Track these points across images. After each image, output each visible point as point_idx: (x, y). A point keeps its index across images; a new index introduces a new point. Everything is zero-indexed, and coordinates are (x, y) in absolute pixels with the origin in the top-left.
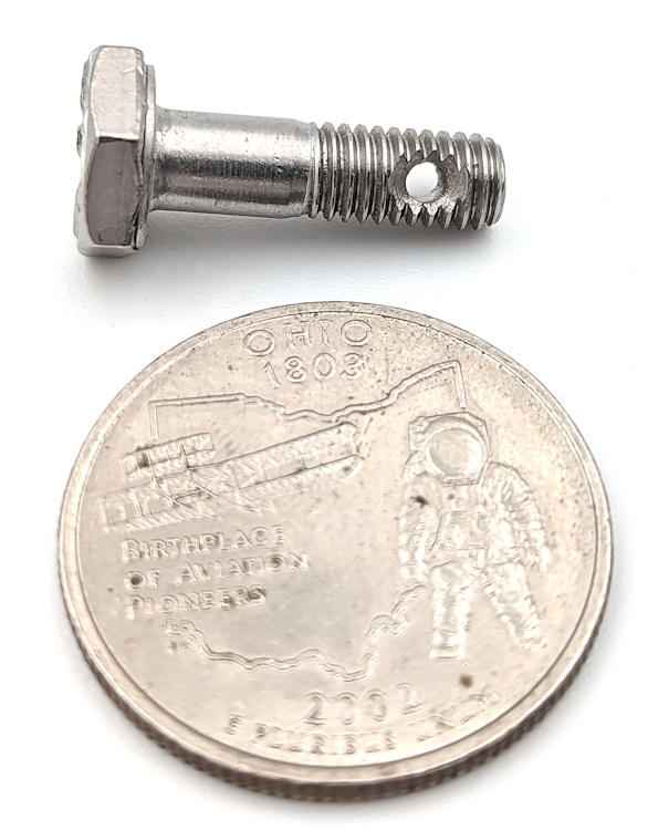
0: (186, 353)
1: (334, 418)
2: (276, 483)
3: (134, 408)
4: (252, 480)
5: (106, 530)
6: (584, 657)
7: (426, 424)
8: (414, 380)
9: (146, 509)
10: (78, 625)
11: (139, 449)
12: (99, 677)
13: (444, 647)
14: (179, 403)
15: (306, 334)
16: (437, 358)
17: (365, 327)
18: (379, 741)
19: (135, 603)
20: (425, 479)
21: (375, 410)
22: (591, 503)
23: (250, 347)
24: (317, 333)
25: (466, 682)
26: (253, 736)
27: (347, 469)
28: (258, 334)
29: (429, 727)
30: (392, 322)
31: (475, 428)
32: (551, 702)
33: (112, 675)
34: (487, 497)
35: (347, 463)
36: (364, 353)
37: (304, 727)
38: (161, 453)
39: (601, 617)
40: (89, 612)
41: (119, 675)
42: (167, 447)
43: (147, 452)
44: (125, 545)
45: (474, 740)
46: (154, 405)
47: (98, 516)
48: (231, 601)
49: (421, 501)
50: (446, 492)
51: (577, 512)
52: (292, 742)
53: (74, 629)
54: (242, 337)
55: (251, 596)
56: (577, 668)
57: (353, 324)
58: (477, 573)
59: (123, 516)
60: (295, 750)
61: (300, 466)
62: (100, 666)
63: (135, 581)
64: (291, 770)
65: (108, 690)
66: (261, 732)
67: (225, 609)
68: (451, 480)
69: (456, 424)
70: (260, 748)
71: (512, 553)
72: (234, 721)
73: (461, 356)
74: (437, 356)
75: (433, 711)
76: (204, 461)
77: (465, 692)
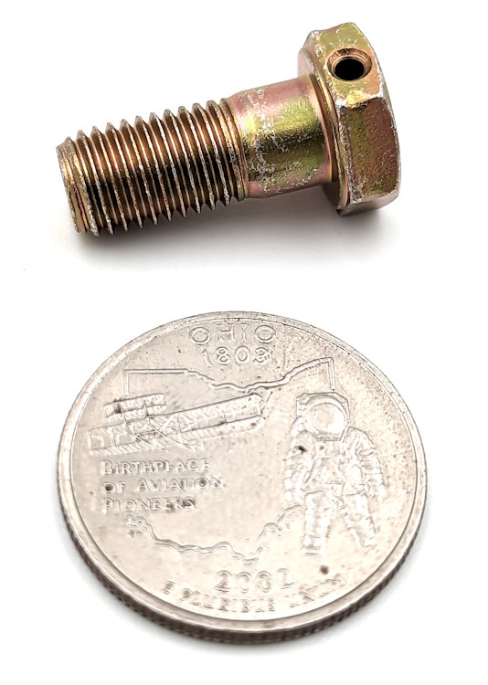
0: (151, 339)
1: (247, 390)
2: (205, 430)
3: (114, 372)
4: (190, 427)
5: (91, 453)
6: (403, 560)
7: (308, 399)
8: (301, 369)
9: (118, 441)
10: (69, 514)
11: (115, 401)
12: (81, 550)
13: (311, 546)
14: (144, 372)
15: (231, 332)
16: (318, 355)
17: (271, 330)
18: (265, 605)
19: (108, 503)
20: (306, 435)
21: (275, 387)
22: (414, 458)
23: (193, 338)
24: (238, 332)
25: (324, 570)
26: (181, 596)
27: (254, 424)
28: (200, 329)
29: (299, 599)
30: (289, 329)
31: (341, 403)
32: (380, 588)
33: (89, 549)
34: (346, 450)
35: (254, 420)
36: (270, 348)
37: (215, 592)
38: (130, 404)
39: (416, 534)
40: (77, 507)
41: (94, 550)
42: (134, 401)
43: (122, 404)
44: (103, 464)
45: (327, 609)
46: (128, 372)
47: (86, 443)
48: (171, 506)
49: (302, 449)
50: (319, 444)
51: (404, 464)
52: (207, 602)
54: (188, 330)
55: (185, 504)
56: (398, 567)
57: (263, 328)
58: (336, 500)
59: (103, 445)
60: (209, 607)
61: (223, 420)
62: (82, 542)
63: (108, 488)
64: (205, 620)
65: (86, 559)
66: (187, 594)
67: (167, 511)
68: (322, 437)
69: (328, 400)
70: (186, 605)
71: (361, 488)
72: (169, 585)
73: (334, 355)
74: (318, 353)
75: (301, 588)
76: (159, 412)
77: (323, 577)
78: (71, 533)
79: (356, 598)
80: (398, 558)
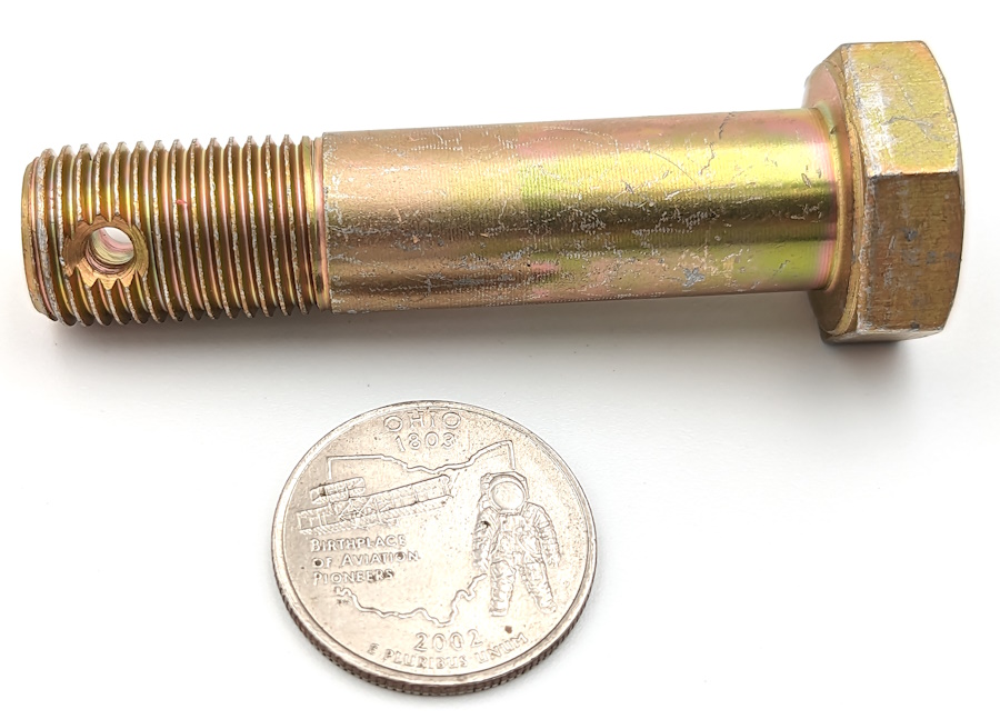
0: (349, 428)
1: (436, 472)
2: (402, 509)
3: (318, 460)
4: (387, 507)
5: (302, 532)
6: (577, 618)
7: (491, 478)
8: (485, 451)
9: (324, 521)
10: (284, 588)
11: (320, 485)
12: (296, 619)
13: (496, 610)
14: (345, 458)
15: (421, 420)
16: (499, 438)
17: (457, 417)
18: (457, 662)
19: (318, 576)
20: (489, 511)
21: (461, 468)
22: (586, 529)
23: (387, 427)
24: (427, 419)
25: (509, 630)
26: (385, 656)
27: (444, 503)
28: (393, 418)
29: (487, 655)
30: (473, 416)
31: (520, 481)
32: (557, 643)
33: (303, 618)
34: (525, 523)
35: (444, 499)
36: (456, 433)
37: (414, 652)
38: (333, 487)
40: (290, 581)
41: (307, 617)
42: (337, 484)
43: (326, 487)
44: (312, 542)
45: (512, 663)
46: (330, 459)
47: (297, 524)
48: (374, 578)
49: (486, 523)
50: (503, 519)
51: (577, 534)
52: (407, 661)
53: (281, 590)
54: (383, 419)
55: (385, 575)
56: (573, 625)
57: (450, 415)
58: (517, 568)
59: (311, 524)
60: (409, 665)
61: (416, 500)
62: (297, 613)
63: (318, 563)
64: (407, 676)
65: (301, 626)
66: (389, 654)
67: (370, 582)
69: (508, 479)
70: (389, 663)
71: (539, 556)
72: (374, 647)
73: (513, 438)
75: (489, 645)
76: (359, 494)
77: (507, 636)
78: (287, 604)
79: (536, 653)
80: (572, 617)
